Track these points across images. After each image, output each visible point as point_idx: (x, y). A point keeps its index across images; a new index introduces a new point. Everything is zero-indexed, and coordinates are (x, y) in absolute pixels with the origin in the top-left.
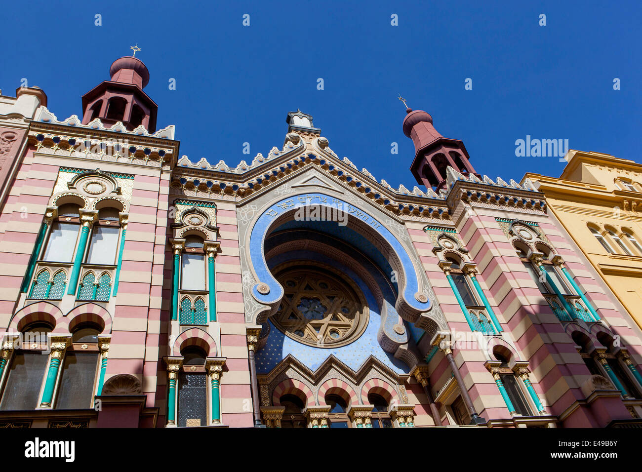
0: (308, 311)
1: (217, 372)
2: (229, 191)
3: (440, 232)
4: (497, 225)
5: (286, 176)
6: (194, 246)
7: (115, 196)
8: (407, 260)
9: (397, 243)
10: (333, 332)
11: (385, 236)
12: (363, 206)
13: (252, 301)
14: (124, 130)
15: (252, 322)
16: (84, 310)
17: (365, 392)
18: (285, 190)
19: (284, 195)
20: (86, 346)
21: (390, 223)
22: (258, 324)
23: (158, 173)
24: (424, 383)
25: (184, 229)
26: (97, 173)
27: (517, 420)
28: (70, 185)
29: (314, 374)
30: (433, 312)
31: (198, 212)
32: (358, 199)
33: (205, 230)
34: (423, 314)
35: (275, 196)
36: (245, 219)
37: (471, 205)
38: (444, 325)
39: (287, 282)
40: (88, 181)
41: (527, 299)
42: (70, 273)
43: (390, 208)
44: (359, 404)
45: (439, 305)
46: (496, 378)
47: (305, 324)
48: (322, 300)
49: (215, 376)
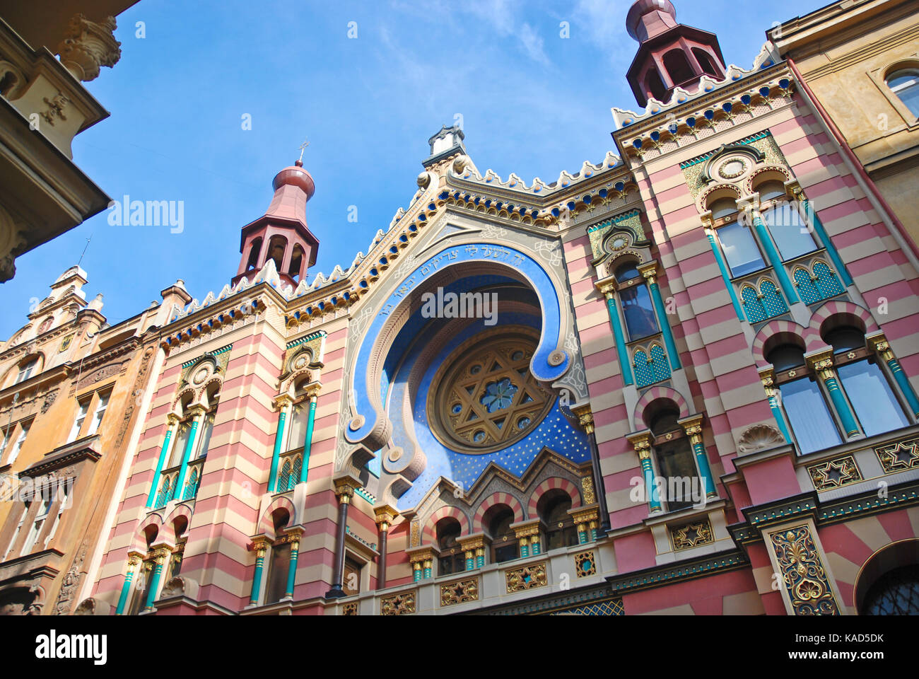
0: (495, 400)
1: (295, 541)
2: (342, 304)
3: (608, 228)
4: (680, 177)
5: (411, 244)
7: (215, 376)
10: (520, 420)
11: (528, 273)
12: (504, 237)
13: (344, 444)
15: (342, 470)
17: (533, 501)
18: (407, 265)
19: (405, 274)
25: (291, 377)
26: (204, 358)
27: (648, 524)
28: (183, 383)
30: (571, 376)
31: (305, 350)
32: (500, 229)
33: (309, 370)
34: (554, 385)
35: (395, 281)
36: (356, 333)
37: (641, 161)
38: (582, 392)
40: (198, 370)
42: (180, 474)
43: (540, 222)
44: (523, 520)
45: (583, 358)
46: (641, 458)
47: (483, 421)
48: (512, 378)
49: (294, 546)
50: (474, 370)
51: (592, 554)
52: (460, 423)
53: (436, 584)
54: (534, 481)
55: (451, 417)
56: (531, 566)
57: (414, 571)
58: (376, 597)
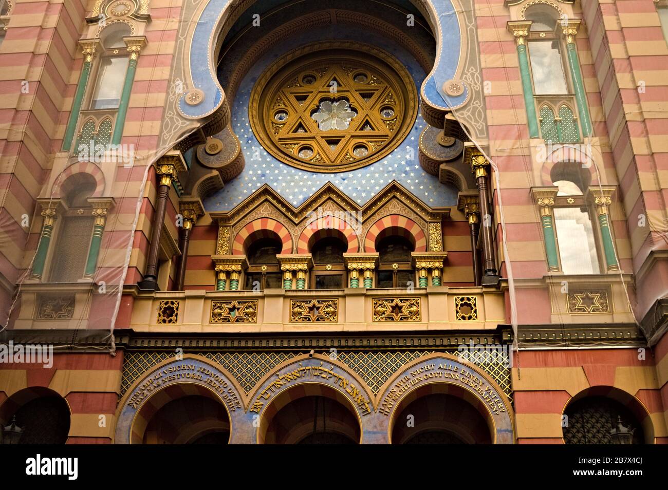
0: (328, 119)
1: (102, 216)
6: (118, 47)
8: (451, 28)
10: (357, 147)
13: (175, 117)
15: (168, 147)
17: (373, 235)
22: (176, 149)
25: (104, 24)
29: (296, 211)
30: (468, 111)
33: (131, 22)
34: (448, 117)
38: (481, 132)
39: (303, 78)
44: (358, 252)
45: (484, 98)
46: (543, 214)
47: (314, 138)
48: (352, 100)
49: (100, 222)
50: (306, 80)
51: (475, 300)
52: (283, 133)
53: (286, 297)
54: (374, 213)
55: (272, 123)
56: (404, 298)
57: (218, 281)
58: (206, 298)
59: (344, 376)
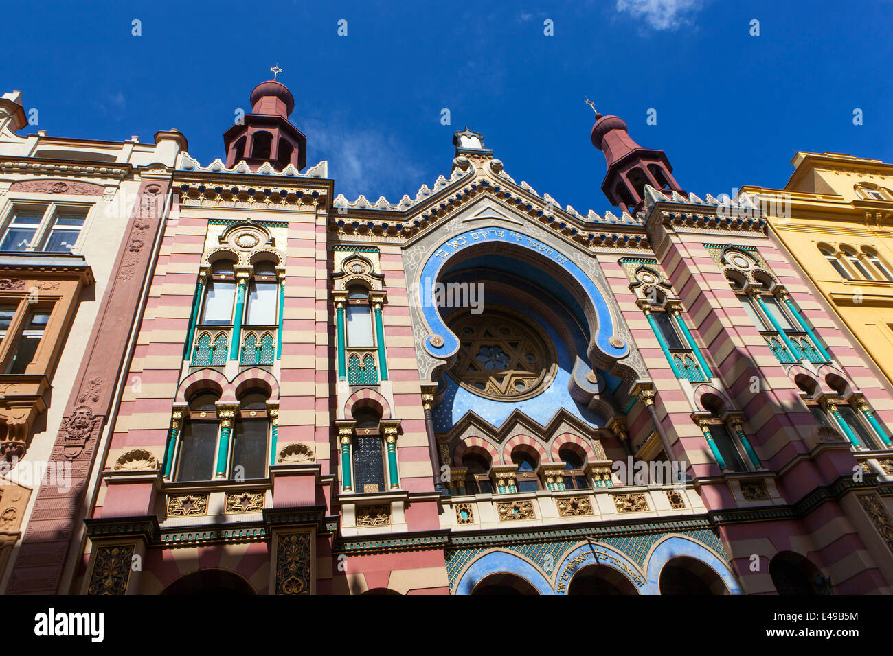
0: (489, 361)
1: (393, 435)
2: (392, 232)
3: (638, 265)
4: (705, 253)
5: (456, 210)
6: (359, 298)
7: (269, 248)
8: (599, 299)
9: (588, 279)
10: (518, 383)
11: (573, 272)
12: (546, 238)
13: (425, 356)
14: (273, 172)
15: (427, 379)
16: (249, 375)
17: (555, 449)
18: (456, 226)
19: (455, 231)
20: (255, 413)
21: (578, 257)
22: (433, 381)
23: (312, 218)
24: (623, 436)
25: (347, 279)
26: (248, 224)
28: (222, 240)
29: (498, 431)
30: (630, 358)
31: (359, 258)
32: (541, 230)
33: (369, 279)
34: (619, 362)
35: (444, 234)
36: (412, 262)
37: (674, 230)
38: (644, 373)
39: (464, 329)
40: (240, 234)
41: (741, 339)
42: (231, 335)
43: (579, 239)
44: (549, 462)
45: (639, 350)
46: (705, 430)
47: (485, 375)
48: (504, 348)
49: (391, 439)
51: (680, 493)
53: (552, 496)
58: (492, 500)
59: (616, 556)
